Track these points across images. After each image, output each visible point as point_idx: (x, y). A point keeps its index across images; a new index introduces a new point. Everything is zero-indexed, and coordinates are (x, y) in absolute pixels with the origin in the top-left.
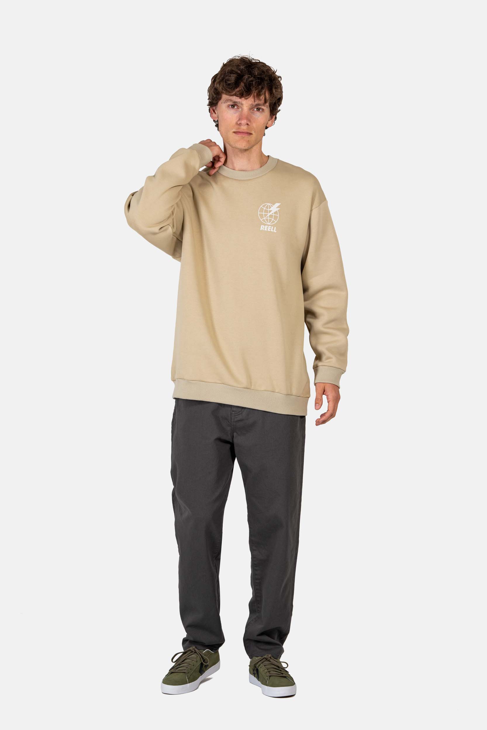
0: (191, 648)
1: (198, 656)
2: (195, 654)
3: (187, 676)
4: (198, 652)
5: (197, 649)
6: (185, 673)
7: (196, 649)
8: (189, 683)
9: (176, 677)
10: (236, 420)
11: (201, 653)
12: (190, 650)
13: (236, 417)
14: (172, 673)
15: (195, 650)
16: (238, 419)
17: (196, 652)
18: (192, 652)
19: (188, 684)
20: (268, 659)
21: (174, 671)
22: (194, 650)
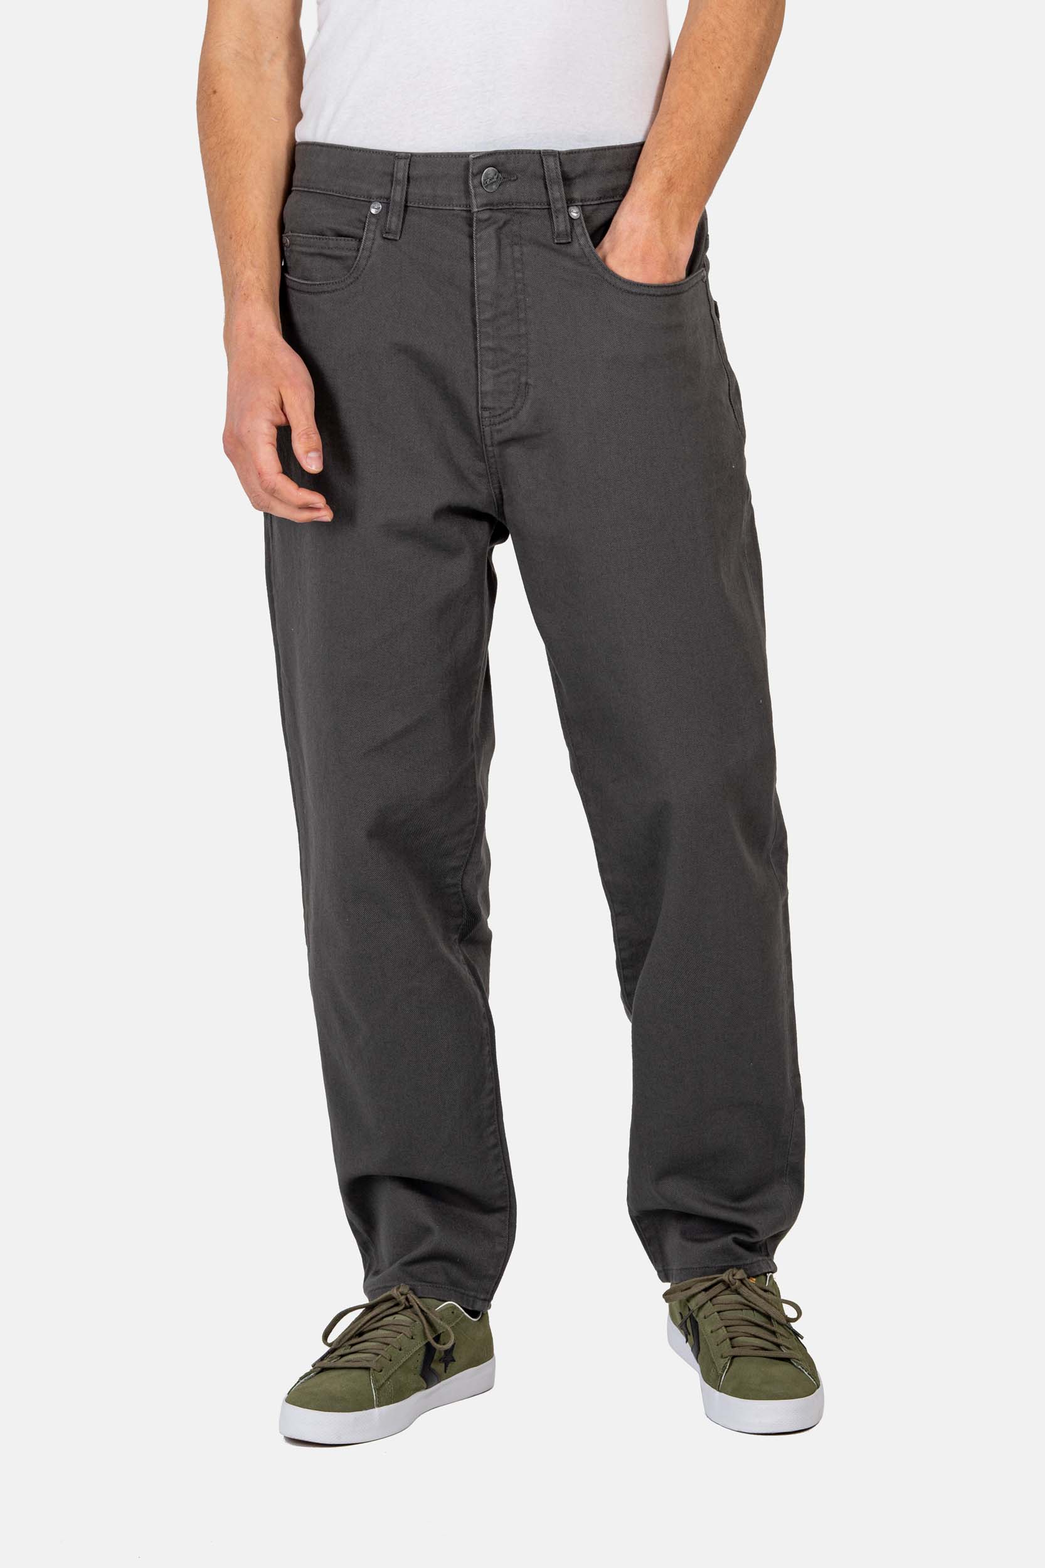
0: (394, 1292)
1: (416, 1318)
2: (405, 1312)
3: (376, 1381)
4: (416, 1307)
5: (415, 1294)
6: (368, 1369)
7: (411, 1296)
8: (378, 1406)
9: (335, 1382)
10: (498, 437)
11: (429, 1309)
12: (390, 1298)
13: (498, 427)
14: (323, 1370)
15: (407, 1299)
16: (507, 434)
17: (411, 1307)
18: (397, 1305)
19: (377, 1410)
20: (733, 1287)
21: (332, 1364)
22: (402, 1298)
